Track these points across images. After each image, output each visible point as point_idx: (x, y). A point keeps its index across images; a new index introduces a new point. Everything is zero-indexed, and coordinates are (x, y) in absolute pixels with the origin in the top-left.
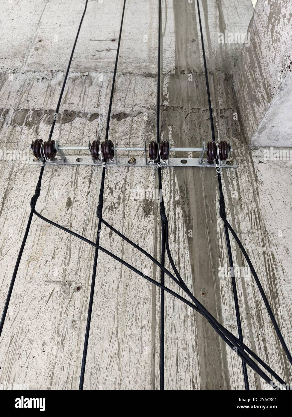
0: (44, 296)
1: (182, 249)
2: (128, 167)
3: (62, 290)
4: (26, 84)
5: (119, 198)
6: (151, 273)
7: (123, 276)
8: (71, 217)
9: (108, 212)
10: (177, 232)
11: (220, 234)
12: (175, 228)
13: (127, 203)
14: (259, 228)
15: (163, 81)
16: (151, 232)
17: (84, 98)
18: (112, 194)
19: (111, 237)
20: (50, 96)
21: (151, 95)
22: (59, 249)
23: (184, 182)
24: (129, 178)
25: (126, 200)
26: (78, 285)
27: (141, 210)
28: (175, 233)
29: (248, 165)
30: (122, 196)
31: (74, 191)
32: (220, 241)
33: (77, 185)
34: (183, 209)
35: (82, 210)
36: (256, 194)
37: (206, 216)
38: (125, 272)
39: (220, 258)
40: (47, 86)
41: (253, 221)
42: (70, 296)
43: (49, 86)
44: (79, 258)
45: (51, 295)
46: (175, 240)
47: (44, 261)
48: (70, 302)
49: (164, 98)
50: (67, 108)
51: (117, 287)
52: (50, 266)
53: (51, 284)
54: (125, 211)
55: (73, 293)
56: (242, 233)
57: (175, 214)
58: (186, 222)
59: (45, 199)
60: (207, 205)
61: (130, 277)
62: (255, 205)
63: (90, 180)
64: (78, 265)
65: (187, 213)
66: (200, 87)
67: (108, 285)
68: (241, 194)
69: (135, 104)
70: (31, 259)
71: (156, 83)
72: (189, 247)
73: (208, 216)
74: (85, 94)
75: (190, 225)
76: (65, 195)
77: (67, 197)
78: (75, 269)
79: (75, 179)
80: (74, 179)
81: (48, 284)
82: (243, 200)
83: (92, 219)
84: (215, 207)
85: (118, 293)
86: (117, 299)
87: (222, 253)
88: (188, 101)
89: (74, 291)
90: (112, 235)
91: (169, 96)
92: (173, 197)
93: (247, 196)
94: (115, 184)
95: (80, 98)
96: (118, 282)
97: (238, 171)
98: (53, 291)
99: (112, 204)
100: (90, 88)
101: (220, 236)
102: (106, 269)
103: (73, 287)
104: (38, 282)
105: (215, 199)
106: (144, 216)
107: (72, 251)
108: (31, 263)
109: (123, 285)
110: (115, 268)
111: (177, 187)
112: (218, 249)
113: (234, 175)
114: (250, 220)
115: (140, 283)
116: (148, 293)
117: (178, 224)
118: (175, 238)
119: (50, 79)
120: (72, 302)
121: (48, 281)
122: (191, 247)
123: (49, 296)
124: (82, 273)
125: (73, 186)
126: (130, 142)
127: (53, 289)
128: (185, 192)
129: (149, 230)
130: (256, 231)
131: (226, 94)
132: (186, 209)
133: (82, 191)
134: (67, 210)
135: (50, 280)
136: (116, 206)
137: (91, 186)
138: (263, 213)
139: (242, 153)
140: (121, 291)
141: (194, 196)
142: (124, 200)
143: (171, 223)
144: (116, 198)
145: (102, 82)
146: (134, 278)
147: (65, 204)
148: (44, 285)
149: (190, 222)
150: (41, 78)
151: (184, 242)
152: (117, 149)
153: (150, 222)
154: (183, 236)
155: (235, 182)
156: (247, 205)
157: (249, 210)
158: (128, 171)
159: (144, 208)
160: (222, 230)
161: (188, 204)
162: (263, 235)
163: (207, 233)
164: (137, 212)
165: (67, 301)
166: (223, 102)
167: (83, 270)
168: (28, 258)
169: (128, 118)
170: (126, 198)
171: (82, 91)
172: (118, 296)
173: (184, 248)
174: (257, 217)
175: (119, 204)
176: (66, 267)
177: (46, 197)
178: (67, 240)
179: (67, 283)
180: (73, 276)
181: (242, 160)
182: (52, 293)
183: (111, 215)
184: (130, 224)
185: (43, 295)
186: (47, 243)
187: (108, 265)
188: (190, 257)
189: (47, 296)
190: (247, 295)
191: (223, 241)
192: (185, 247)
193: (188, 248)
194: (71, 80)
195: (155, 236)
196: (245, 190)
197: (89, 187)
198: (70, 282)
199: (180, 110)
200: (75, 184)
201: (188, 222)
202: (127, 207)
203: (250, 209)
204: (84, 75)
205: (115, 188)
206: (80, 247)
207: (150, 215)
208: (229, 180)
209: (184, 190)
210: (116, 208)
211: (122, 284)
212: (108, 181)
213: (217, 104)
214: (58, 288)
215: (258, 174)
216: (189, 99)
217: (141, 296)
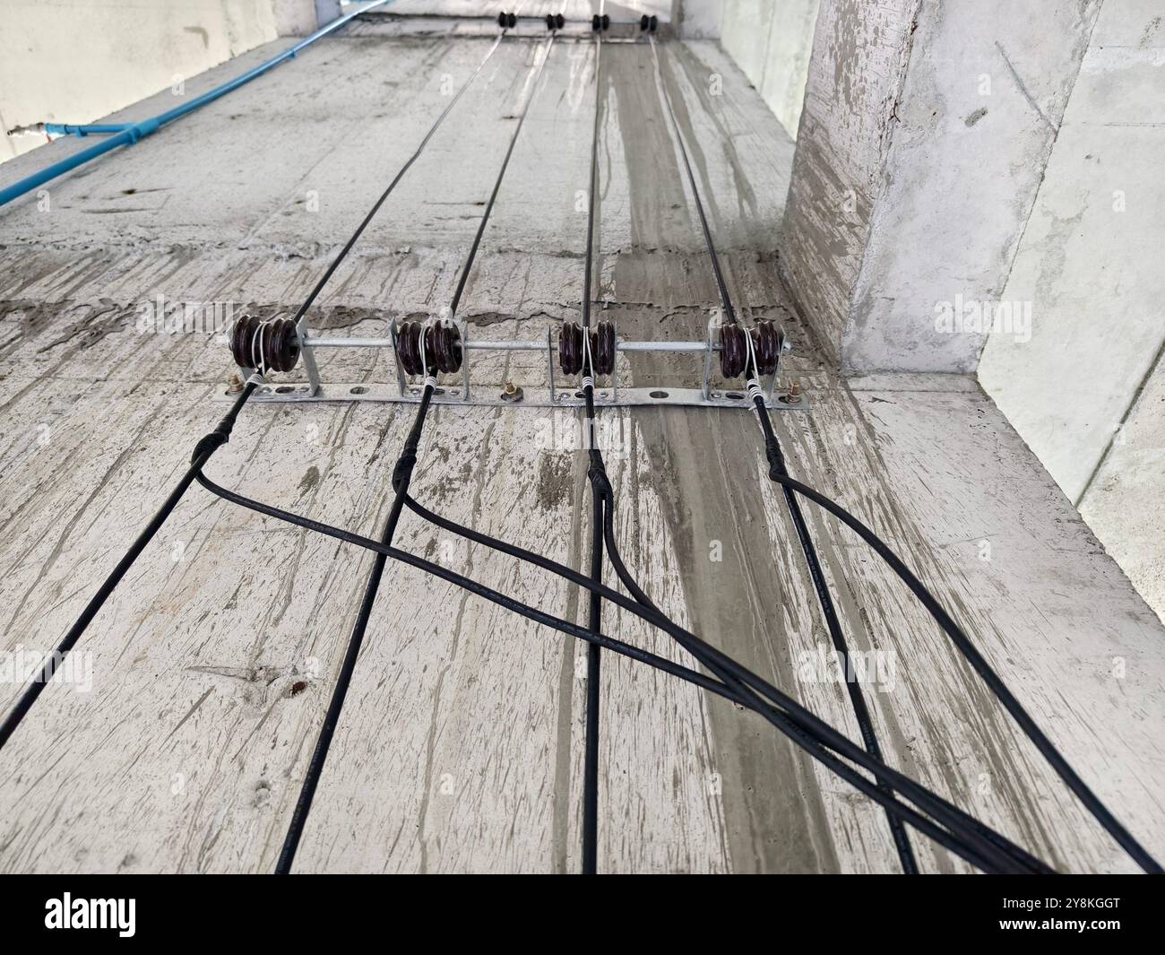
0: (171, 711)
1: (661, 584)
2: (499, 408)
3: (239, 694)
4: (246, 265)
5: (468, 468)
6: (557, 644)
7: (460, 652)
8: (309, 510)
9: (430, 498)
10: (643, 543)
11: (778, 548)
12: (637, 535)
13: (489, 480)
14: (899, 533)
15: (600, 263)
16: (561, 543)
17: (392, 287)
18: (446, 460)
19: (431, 554)
20: (303, 283)
21: (570, 284)
22: (256, 585)
23: (663, 437)
24: (499, 430)
25: (488, 474)
26: (300, 678)
27: (532, 495)
28: (636, 545)
29: (842, 406)
30: (475, 465)
31: (332, 453)
32: (781, 564)
33: (343, 441)
34: (660, 491)
35: (347, 495)
36: (876, 463)
37: (732, 507)
38: (468, 642)
39: (786, 605)
40: (299, 267)
41: (877, 519)
42: (264, 710)
43: (303, 268)
44: (318, 606)
45: (196, 706)
46: (637, 560)
47: (196, 613)
48: (259, 728)
49: (602, 291)
50: (344, 303)
51: (435, 682)
52: (213, 628)
53: (205, 677)
54: (482, 497)
55: (278, 700)
56: (848, 546)
57: (636, 502)
58: (670, 521)
59: (240, 471)
60: (731, 483)
61: (486, 655)
62: (877, 483)
63: (383, 433)
64: (311, 624)
65: (673, 501)
66: (696, 272)
67: (404, 676)
68: (832, 461)
69: (526, 297)
70: (153, 608)
71: (584, 266)
72: (684, 579)
73: (736, 507)
74: (396, 280)
75: (684, 527)
76: (303, 461)
77: (308, 467)
78: (298, 632)
79: (340, 430)
80: (336, 429)
81: (193, 674)
82: (840, 475)
83: (376, 513)
84: (759, 488)
85: (438, 700)
86: (434, 715)
87: (792, 594)
88: (666, 295)
89: (284, 694)
90: (433, 550)
91: (616, 287)
92: (629, 468)
93: (851, 466)
94: (456, 440)
95: (383, 286)
96: (441, 669)
97: (814, 418)
98: (208, 693)
99: (444, 481)
100: (412, 271)
101: (779, 552)
102: (404, 636)
103: (283, 682)
104: (158, 670)
105: (757, 470)
106: (539, 508)
107: (297, 588)
108: (150, 618)
109: (459, 678)
110: (436, 631)
111: (640, 447)
112: (775, 582)
113: (805, 424)
114: (870, 517)
115: (516, 671)
116: (543, 698)
117: (646, 525)
118: (637, 556)
119: (308, 256)
120: (270, 726)
121: (197, 668)
122: (690, 578)
123: (189, 707)
124: (320, 645)
125: (330, 444)
126: (508, 363)
127: (207, 688)
128: (666, 457)
129: (555, 538)
130: (893, 541)
131: (764, 284)
132: (671, 491)
133: (355, 454)
134: (302, 495)
135: (203, 664)
136: (456, 485)
137: (386, 445)
138: (903, 501)
139: (821, 383)
140: (448, 694)
141: (693, 465)
142: (481, 472)
143: (624, 523)
144: (456, 469)
145: (444, 264)
146: (499, 658)
147: (300, 481)
148: (177, 679)
149: (682, 520)
150: (285, 255)
151: (666, 566)
152: (469, 344)
153: (559, 521)
154: (664, 553)
155: (809, 438)
156: (852, 484)
157: (860, 495)
158: (498, 415)
159: (541, 489)
160: (783, 539)
161: (676, 481)
162: (914, 549)
163: (737, 547)
164: (519, 498)
165: (251, 723)
166: (759, 296)
167: (324, 637)
168: (143, 605)
169: (507, 322)
170: (487, 468)
171: (389, 277)
172: (436, 708)
173: (666, 582)
174: (889, 508)
175: (465, 481)
176: (270, 630)
177: (243, 467)
178: (289, 562)
179: (260, 674)
180: (287, 653)
181: (823, 397)
182: (201, 700)
183: (438, 504)
184: (495, 526)
185: (168, 707)
186: (219, 570)
187: (411, 625)
188: (687, 603)
189: (183, 710)
190: (894, 705)
191: (790, 563)
192: (670, 578)
193: (680, 582)
194: (364, 259)
195: (572, 552)
196: (840, 453)
197: (379, 445)
198: (274, 669)
199: (645, 309)
200: (338, 442)
201: (677, 520)
202: (490, 487)
203: (864, 493)
204: (398, 253)
205: (457, 449)
206: (326, 578)
207: (559, 506)
208: (792, 432)
209: (662, 454)
210: (454, 490)
211: (456, 675)
212: (438, 433)
213: (741, 298)
214: (227, 688)
215: (874, 422)
216: (668, 291)
217: (518, 708)
